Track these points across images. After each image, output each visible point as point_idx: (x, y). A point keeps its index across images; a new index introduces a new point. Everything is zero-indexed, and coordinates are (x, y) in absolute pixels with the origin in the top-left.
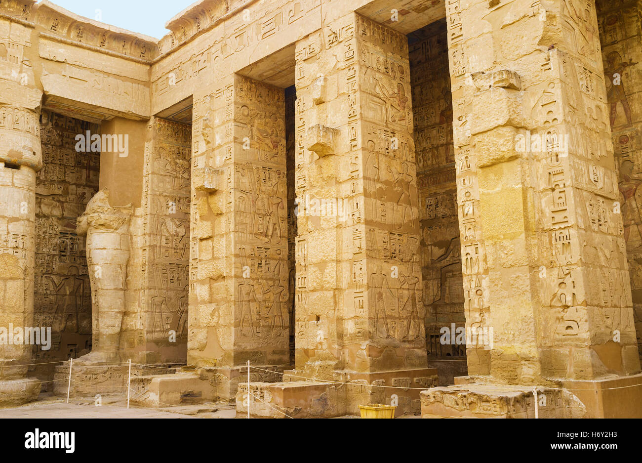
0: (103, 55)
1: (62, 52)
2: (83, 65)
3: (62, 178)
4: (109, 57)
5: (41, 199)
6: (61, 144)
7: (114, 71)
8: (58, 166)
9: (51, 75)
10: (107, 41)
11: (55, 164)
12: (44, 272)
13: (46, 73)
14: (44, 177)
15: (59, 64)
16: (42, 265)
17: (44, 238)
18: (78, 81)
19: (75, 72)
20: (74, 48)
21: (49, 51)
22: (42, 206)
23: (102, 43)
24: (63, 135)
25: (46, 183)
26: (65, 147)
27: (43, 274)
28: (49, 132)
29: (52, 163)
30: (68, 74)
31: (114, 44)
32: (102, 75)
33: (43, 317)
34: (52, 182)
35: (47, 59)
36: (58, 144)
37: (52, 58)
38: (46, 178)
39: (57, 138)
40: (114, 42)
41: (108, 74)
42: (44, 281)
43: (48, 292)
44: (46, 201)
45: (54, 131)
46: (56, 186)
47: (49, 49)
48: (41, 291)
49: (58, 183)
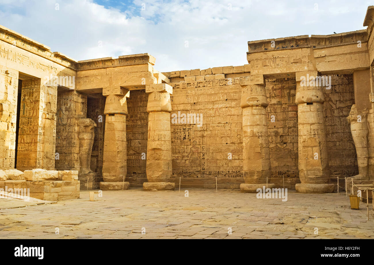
0: (342, 47)
1: (323, 52)
2: (334, 54)
3: (351, 98)
4: (345, 46)
5: (342, 109)
6: (348, 83)
7: (349, 51)
8: (348, 93)
9: (320, 63)
10: (343, 40)
11: (347, 92)
12: (348, 140)
13: (318, 63)
14: (342, 99)
15: (323, 58)
16: (346, 137)
17: (346, 125)
18: (332, 62)
19: (331, 59)
20: (328, 48)
21: (318, 54)
22: (343, 112)
23: (341, 42)
24: (349, 79)
25: (344, 102)
26: (351, 84)
27: (348, 141)
28: (342, 79)
29: (345, 92)
30: (327, 60)
31: (347, 40)
32: (343, 55)
33: (350, 160)
34: (346, 101)
35: (318, 58)
36: (347, 83)
37: (319, 57)
38: (343, 99)
39: (346, 81)
40: (347, 39)
41: (346, 54)
42: (348, 144)
43: (351, 148)
44: (345, 109)
45: (345, 78)
46: (348, 102)
47: (318, 53)
48: (347, 148)
49: (349, 100)
